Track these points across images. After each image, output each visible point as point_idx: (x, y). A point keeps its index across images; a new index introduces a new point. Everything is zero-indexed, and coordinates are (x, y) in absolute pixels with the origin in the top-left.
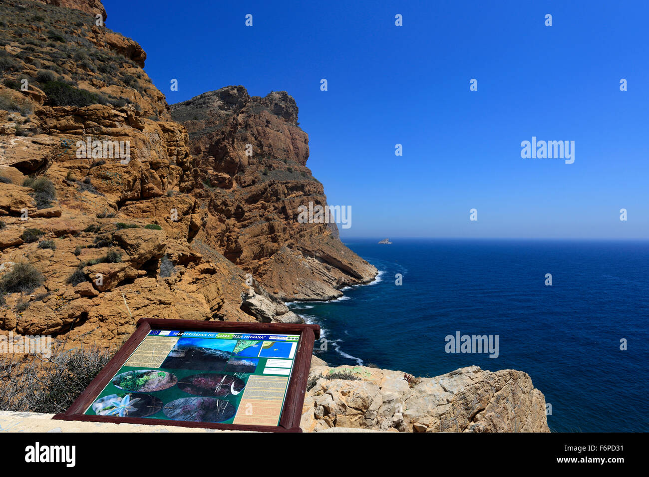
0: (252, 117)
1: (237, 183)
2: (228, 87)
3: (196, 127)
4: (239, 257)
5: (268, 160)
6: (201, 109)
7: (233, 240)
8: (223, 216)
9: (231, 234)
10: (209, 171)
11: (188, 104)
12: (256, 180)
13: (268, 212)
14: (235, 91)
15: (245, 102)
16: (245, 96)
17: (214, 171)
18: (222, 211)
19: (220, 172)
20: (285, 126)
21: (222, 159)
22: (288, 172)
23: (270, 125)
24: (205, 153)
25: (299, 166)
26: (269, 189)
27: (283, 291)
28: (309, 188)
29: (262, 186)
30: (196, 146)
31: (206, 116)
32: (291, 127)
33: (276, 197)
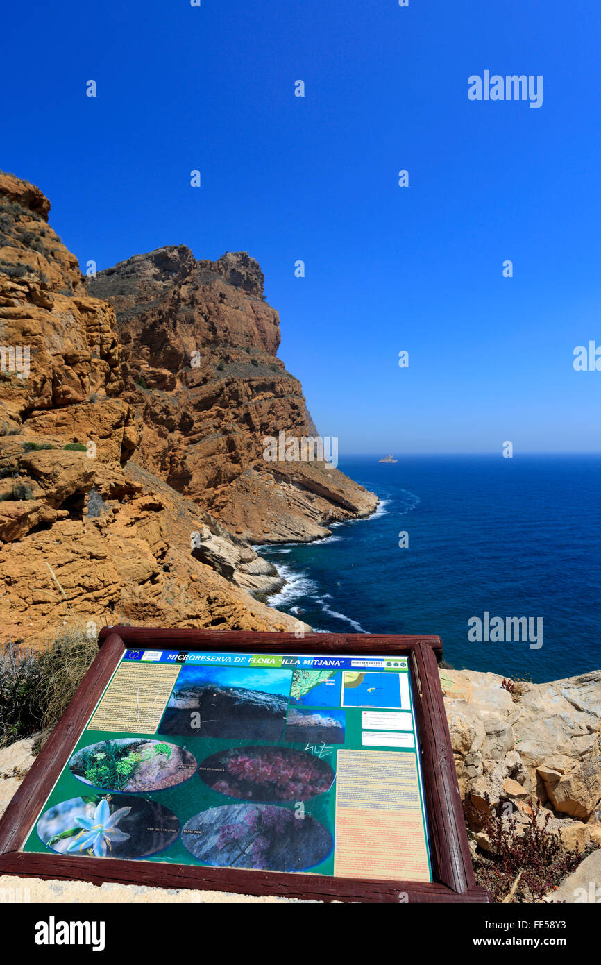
0: (200, 289)
1: (182, 381)
2: (165, 248)
3: (124, 306)
4: (187, 484)
5: (224, 349)
6: (128, 280)
7: (179, 462)
8: (164, 428)
9: (176, 453)
10: (142, 366)
11: (110, 273)
12: (208, 377)
13: (226, 421)
14: (175, 253)
15: (190, 268)
16: (189, 260)
17: (150, 365)
18: (162, 421)
19: (157, 368)
20: (246, 301)
21: (159, 350)
22: (252, 366)
23: (225, 300)
24: (137, 342)
25: (268, 357)
26: (226, 390)
27: (249, 529)
28: (282, 387)
29: (216, 386)
30: (125, 331)
31: (136, 290)
32: (254, 303)
33: (237, 400)
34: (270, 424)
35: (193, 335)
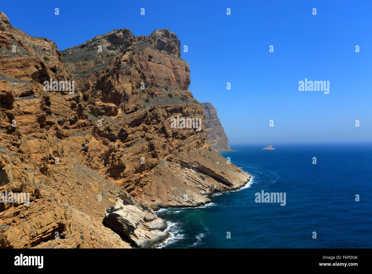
0: (136, 54)
1: (122, 110)
2: (114, 31)
3: (86, 67)
4: (123, 172)
5: (151, 89)
6: (92, 51)
7: (117, 158)
8: (107, 139)
9: (116, 153)
10: (97, 103)
11: (83, 47)
12: (138, 107)
13: (149, 132)
14: (121, 33)
15: (131, 41)
16: (130, 37)
17: (102, 102)
19: (107, 103)
20: (167, 58)
21: (108, 92)
22: (169, 98)
23: (152, 59)
24: (94, 88)
25: (181, 91)
26: (149, 114)
27: (159, 199)
28: (187, 110)
29: (143, 111)
30: (87, 82)
31: (95, 57)
32: (172, 59)
33: (157, 119)
34: (179, 132)
35: (131, 81)
